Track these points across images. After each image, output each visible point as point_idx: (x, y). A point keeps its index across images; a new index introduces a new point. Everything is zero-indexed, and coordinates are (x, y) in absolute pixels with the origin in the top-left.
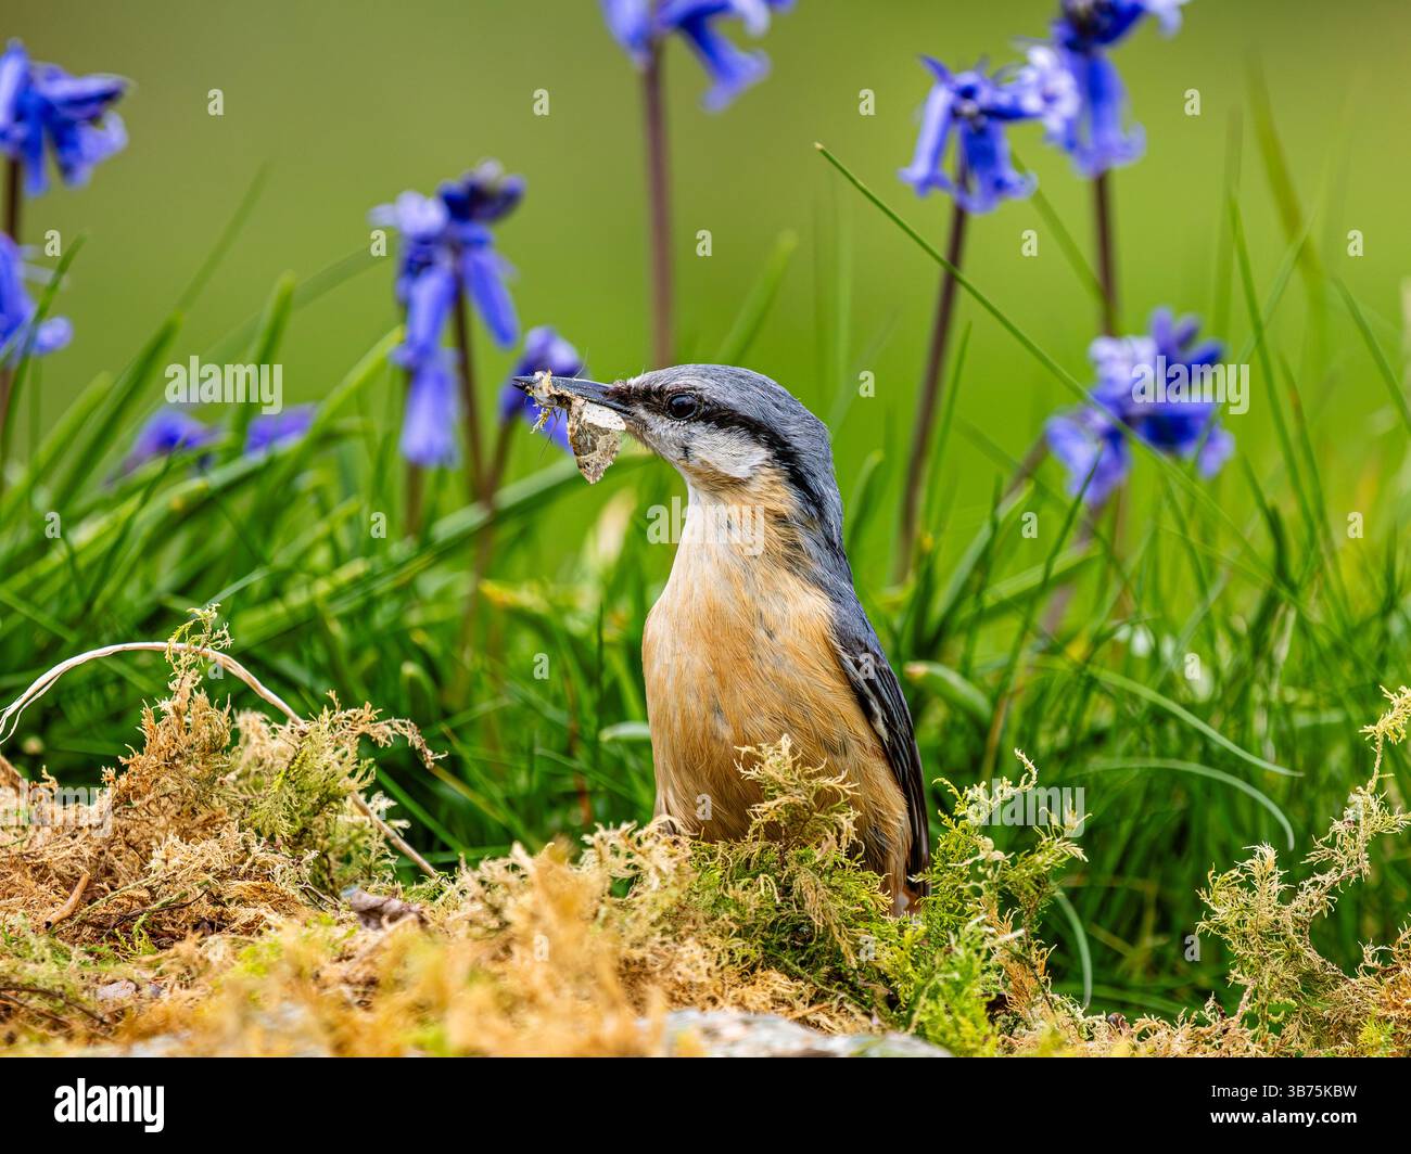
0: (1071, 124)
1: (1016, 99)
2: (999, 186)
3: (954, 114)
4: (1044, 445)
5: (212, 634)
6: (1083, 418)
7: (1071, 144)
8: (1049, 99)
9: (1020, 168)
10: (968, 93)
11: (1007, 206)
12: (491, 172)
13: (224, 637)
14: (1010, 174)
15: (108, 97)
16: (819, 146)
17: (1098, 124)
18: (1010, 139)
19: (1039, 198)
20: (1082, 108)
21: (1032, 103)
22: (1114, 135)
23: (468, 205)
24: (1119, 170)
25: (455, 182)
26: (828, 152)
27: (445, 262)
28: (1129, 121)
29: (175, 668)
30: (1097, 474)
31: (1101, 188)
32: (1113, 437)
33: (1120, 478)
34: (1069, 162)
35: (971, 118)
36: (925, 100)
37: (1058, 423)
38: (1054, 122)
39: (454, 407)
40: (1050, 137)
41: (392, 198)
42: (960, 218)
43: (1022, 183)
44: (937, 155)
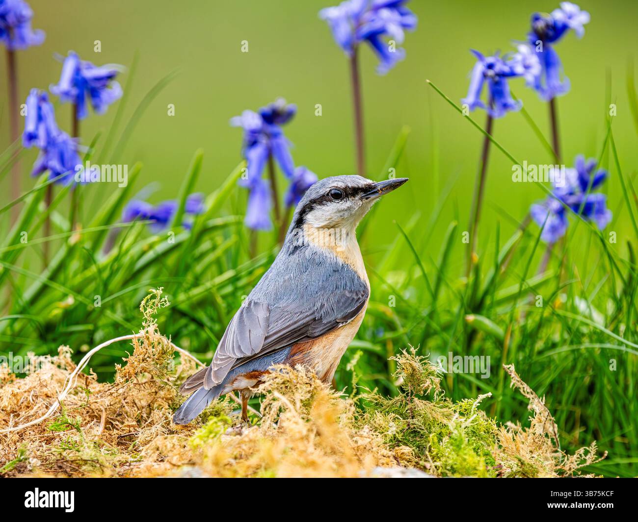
0: (537, 79)
1: (511, 68)
2: (505, 106)
3: (485, 76)
4: (530, 217)
5: (160, 299)
6: (547, 205)
7: (538, 87)
8: (527, 67)
9: (515, 98)
10: (490, 66)
11: (508, 115)
12: (281, 104)
13: (165, 301)
14: (510, 101)
15: (110, 77)
16: (428, 81)
17: (548, 76)
18: (510, 85)
19: (523, 111)
20: (542, 71)
21: (519, 69)
22: (556, 82)
23: (272, 117)
24: (560, 98)
25: (266, 108)
26: (432, 84)
27: (264, 141)
28: (562, 76)
29: (145, 315)
30: (554, 229)
31: (552, 104)
32: (561, 213)
33: (563, 231)
34: (537, 95)
35: (492, 78)
36: (473, 68)
37: (535, 207)
38: (530, 77)
39: (269, 203)
40: (528, 84)
41: (239, 114)
42: (490, 120)
43: (516, 104)
44: (479, 92)
